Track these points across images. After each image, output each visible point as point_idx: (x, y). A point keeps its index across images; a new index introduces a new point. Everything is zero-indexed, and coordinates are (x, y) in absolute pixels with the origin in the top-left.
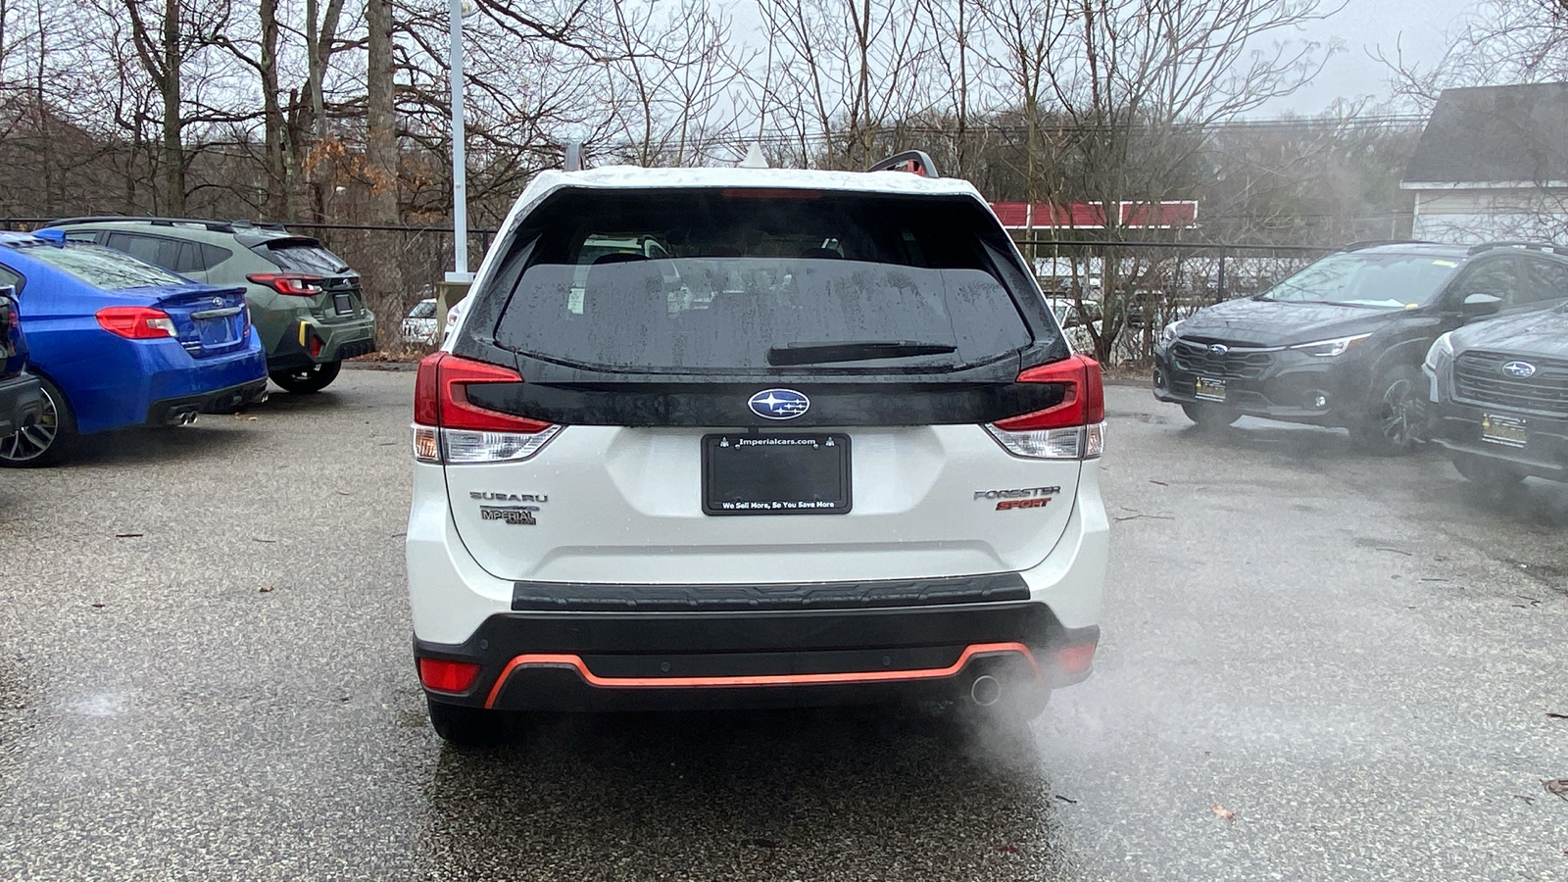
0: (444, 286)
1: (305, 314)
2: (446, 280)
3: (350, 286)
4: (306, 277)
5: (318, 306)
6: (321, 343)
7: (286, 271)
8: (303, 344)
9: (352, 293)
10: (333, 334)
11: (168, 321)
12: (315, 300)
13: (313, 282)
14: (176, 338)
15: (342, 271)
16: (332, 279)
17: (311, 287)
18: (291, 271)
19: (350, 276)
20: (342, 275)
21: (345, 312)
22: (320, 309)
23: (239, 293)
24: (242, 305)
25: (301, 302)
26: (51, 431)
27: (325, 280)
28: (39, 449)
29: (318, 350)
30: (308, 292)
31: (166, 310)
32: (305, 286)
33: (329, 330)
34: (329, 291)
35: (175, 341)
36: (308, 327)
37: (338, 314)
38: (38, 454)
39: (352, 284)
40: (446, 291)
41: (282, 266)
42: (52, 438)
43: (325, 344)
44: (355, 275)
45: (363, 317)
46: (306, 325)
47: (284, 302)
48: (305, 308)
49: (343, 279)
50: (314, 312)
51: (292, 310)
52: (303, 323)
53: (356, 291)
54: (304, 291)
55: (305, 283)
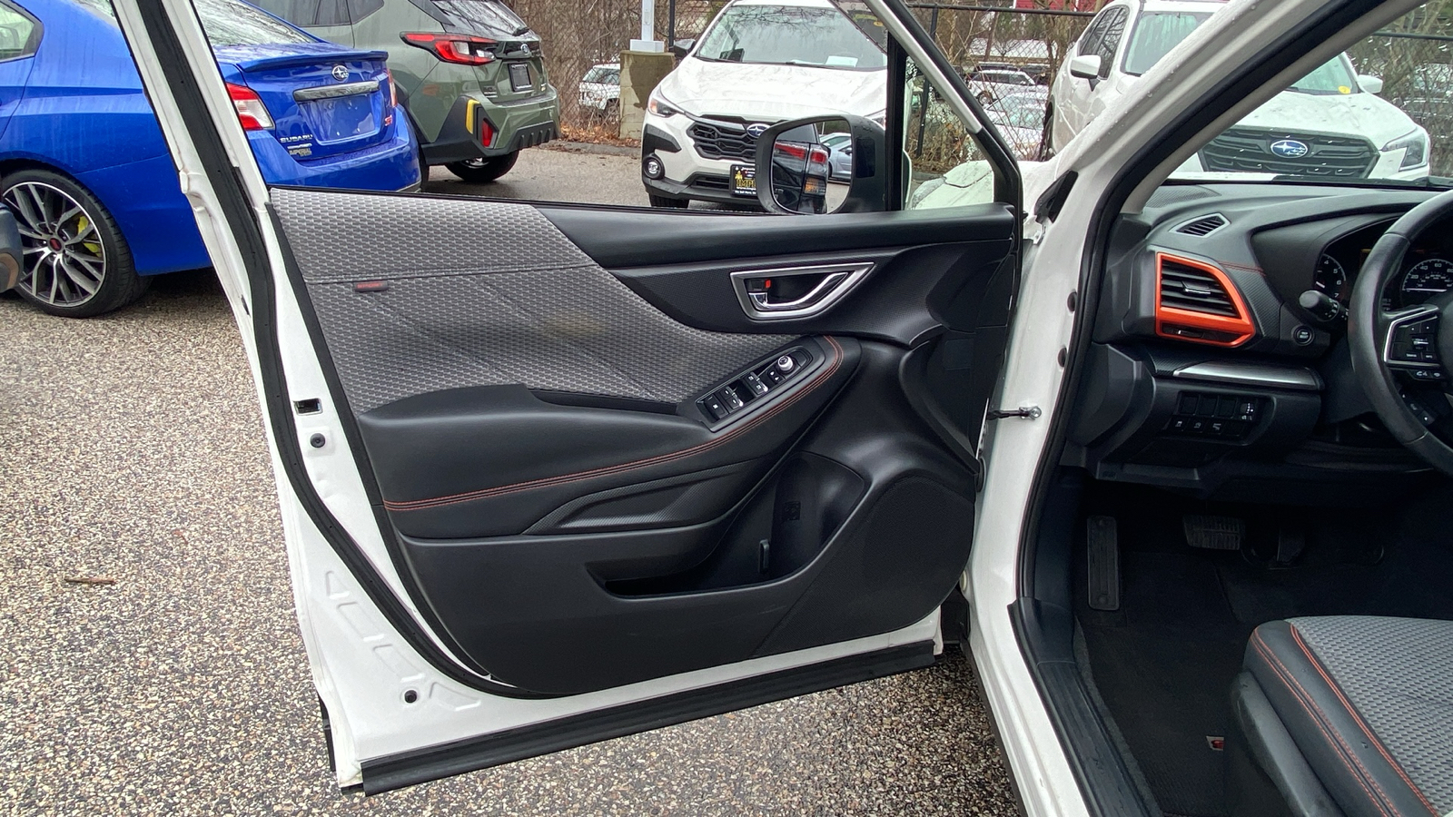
0: (628, 55)
1: (473, 89)
2: (631, 49)
3: (528, 53)
4: (474, 40)
5: (490, 79)
6: (493, 129)
7: (449, 29)
8: (471, 132)
9: (531, 62)
10: (508, 117)
11: (257, 104)
12: (486, 71)
13: (482, 46)
14: (271, 132)
15: (519, 33)
16: (507, 43)
17: (480, 53)
18: (455, 31)
19: (529, 40)
20: (520, 39)
21: (523, 89)
22: (492, 83)
23: (377, 60)
24: (382, 77)
25: (467, 73)
26: (98, 267)
27: (498, 44)
28: (85, 293)
29: (490, 138)
30: (478, 60)
31: (250, 85)
32: (473, 51)
33: (503, 112)
34: (504, 60)
35: (269, 136)
36: (478, 109)
37: (514, 91)
38: (86, 300)
39: (531, 50)
40: (631, 61)
41: (445, 23)
42: (101, 278)
43: (497, 131)
44: (535, 38)
45: (544, 95)
46: (475, 105)
47: (447, 73)
48: (473, 83)
49: (520, 43)
50: (485, 87)
51: (456, 84)
52: (471, 102)
53: (536, 60)
54: (472, 59)
55: (474, 47)
